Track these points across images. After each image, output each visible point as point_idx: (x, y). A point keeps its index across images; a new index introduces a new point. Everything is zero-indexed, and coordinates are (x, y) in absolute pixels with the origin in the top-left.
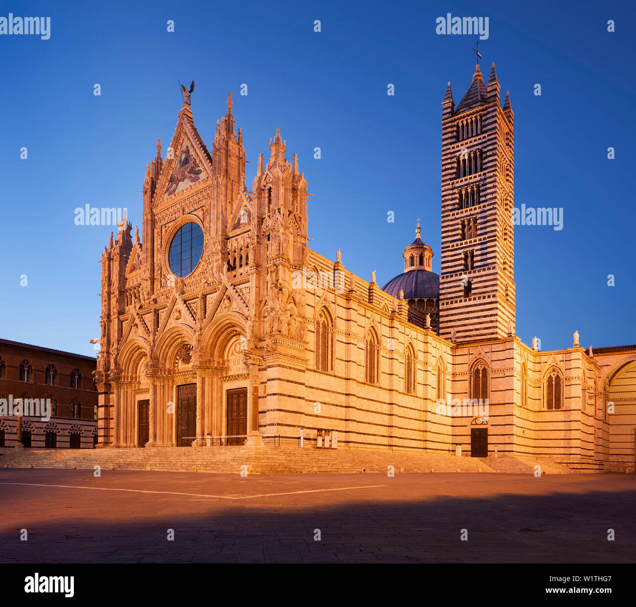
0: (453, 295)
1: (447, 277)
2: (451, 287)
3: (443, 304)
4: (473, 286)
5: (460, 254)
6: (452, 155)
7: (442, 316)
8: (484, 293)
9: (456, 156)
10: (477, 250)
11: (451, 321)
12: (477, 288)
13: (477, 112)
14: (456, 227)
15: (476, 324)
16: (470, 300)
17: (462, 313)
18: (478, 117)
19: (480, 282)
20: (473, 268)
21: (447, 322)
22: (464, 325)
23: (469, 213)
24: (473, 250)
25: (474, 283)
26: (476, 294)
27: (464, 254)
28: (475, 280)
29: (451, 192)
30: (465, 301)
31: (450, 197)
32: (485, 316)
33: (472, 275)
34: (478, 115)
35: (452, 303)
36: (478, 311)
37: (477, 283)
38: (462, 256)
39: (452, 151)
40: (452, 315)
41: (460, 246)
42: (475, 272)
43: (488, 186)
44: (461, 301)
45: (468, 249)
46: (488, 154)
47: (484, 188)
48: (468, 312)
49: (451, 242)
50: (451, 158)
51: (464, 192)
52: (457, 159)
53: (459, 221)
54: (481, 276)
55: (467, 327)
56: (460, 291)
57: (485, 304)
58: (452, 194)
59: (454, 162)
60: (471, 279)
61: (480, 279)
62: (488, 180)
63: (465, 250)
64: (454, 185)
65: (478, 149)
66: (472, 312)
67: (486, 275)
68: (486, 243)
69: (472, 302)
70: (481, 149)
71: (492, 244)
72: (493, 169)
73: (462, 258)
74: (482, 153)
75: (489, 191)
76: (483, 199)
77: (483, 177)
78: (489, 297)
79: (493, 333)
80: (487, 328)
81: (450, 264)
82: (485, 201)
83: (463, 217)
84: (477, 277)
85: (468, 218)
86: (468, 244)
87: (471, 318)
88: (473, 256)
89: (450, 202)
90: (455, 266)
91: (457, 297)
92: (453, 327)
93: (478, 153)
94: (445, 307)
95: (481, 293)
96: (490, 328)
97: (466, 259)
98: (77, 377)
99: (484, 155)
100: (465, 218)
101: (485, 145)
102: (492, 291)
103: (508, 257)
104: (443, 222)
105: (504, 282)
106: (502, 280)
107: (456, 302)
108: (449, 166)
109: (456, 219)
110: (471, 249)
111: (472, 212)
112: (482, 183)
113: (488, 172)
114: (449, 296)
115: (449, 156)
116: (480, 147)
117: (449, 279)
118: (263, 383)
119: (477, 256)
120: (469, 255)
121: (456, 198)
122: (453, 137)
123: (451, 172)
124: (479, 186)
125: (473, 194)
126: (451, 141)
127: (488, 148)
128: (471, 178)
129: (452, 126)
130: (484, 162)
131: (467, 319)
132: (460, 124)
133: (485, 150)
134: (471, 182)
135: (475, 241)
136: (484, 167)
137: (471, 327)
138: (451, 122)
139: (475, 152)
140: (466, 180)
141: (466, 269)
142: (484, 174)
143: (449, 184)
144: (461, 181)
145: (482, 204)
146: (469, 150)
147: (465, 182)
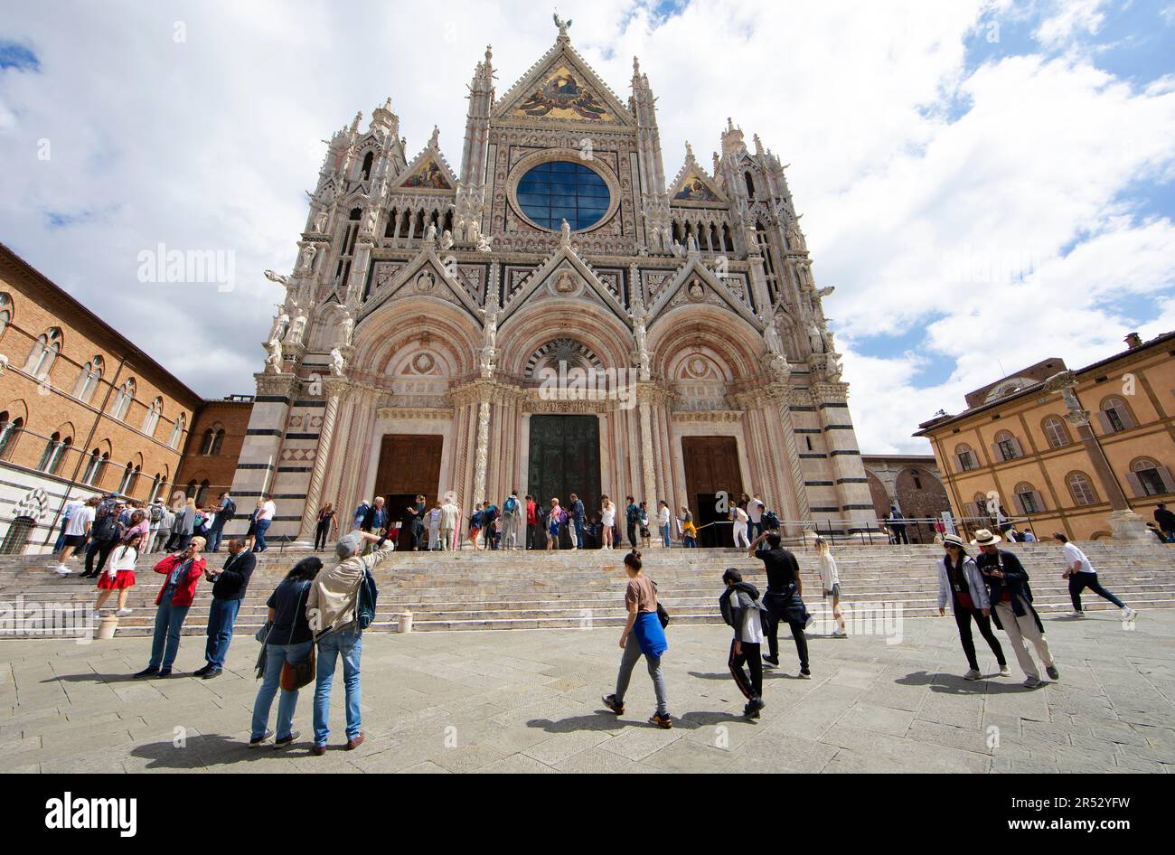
118: (802, 431)
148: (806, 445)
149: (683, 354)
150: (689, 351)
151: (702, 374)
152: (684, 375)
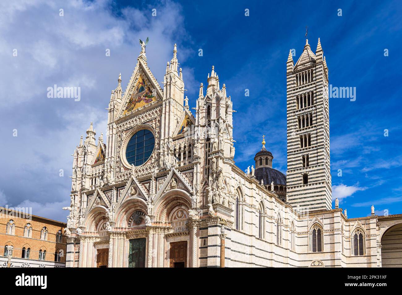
0: (296, 183)
1: (292, 171)
2: (294, 178)
4: (309, 177)
5: (300, 157)
6: (293, 95)
8: (316, 181)
9: (296, 96)
10: (311, 154)
11: (294, 199)
12: (311, 178)
13: (309, 68)
14: (297, 139)
15: (311, 201)
16: (307, 185)
17: (302, 195)
18: (310, 72)
20: (308, 165)
21: (292, 200)
22: (303, 202)
23: (305, 131)
24: (308, 154)
25: (309, 175)
26: (311, 182)
27: (302, 157)
28: (310, 173)
29: (293, 118)
30: (304, 186)
31: (293, 121)
32: (317, 196)
33: (308, 170)
34: (310, 70)
35: (295, 187)
36: (313, 193)
37: (311, 175)
38: (301, 158)
39: (293, 92)
40: (295, 195)
42: (310, 168)
43: (318, 114)
44: (301, 186)
45: (305, 154)
46: (317, 94)
47: (315, 115)
48: (306, 194)
49: (294, 149)
50: (293, 97)
51: (301, 118)
52: (296, 97)
53: (298, 136)
54: (314, 170)
55: (305, 203)
56: (300, 180)
57: (317, 188)
58: (294, 119)
59: (295, 99)
60: (307, 172)
61: (313, 173)
62: (318, 110)
63: (303, 154)
64: (295, 114)
65: (311, 91)
66: (308, 193)
67: (317, 170)
68: (317, 149)
69: (308, 187)
70: (312, 91)
71: (321, 150)
72: (321, 103)
73: (301, 159)
74: (313, 94)
75: (318, 117)
77: (314, 108)
78: (320, 184)
81: (293, 163)
83: (302, 133)
84: (311, 171)
85: (305, 134)
86: (305, 150)
87: (308, 197)
88: (308, 158)
89: (293, 124)
90: (297, 164)
91: (298, 184)
92: (296, 203)
93: (310, 94)
94: (290, 190)
95: (314, 181)
96: (321, 203)
97: (304, 160)
99: (315, 95)
100: (303, 134)
101: (315, 88)
102: (322, 180)
103: (328, 159)
104: (288, 137)
106: (327, 173)
107: (298, 186)
108: (292, 101)
109: (297, 134)
111: (307, 130)
112: (313, 112)
113: (318, 105)
114: (293, 183)
115: (292, 95)
116: (312, 90)
117: (293, 173)
119: (311, 158)
120: (306, 157)
121: (296, 122)
122: (294, 84)
123: (293, 105)
124: (311, 114)
125: (307, 119)
126: (293, 86)
127: (317, 90)
128: (306, 109)
129: (294, 77)
130: (315, 99)
131: (305, 198)
132: (298, 76)
133: (315, 92)
134: (306, 111)
135: (310, 148)
136: (315, 102)
137: (308, 203)
138: (293, 74)
139: (308, 93)
140: (303, 110)
141: (304, 166)
142: (315, 106)
143: (292, 113)
144: (300, 111)
145: (313, 125)
146: (304, 92)
147: (302, 112)
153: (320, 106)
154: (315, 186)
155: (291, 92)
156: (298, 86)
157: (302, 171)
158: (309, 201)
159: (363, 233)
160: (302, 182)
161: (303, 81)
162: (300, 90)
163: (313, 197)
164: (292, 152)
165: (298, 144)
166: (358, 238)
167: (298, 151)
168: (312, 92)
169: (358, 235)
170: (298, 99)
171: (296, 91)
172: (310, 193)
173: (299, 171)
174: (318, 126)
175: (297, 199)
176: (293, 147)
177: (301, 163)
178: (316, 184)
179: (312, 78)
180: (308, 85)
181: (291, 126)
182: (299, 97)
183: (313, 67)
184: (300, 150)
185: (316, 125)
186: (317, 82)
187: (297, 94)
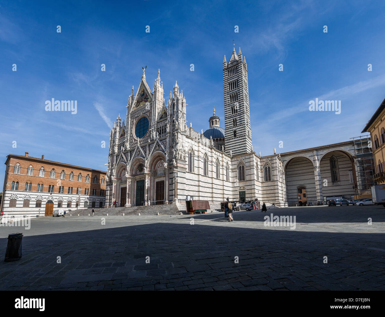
0: (230, 137)
1: (227, 129)
2: (229, 133)
3: (226, 140)
4: (237, 132)
5: (232, 120)
6: (227, 82)
7: (226, 145)
8: (241, 135)
10: (238, 118)
11: (229, 147)
12: (238, 133)
13: (235, 65)
14: (230, 109)
15: (239, 147)
16: (236, 138)
17: (233, 144)
18: (236, 67)
19: (239, 130)
20: (236, 125)
21: (228, 147)
22: (234, 148)
26: (238, 135)
28: (238, 130)
29: (227, 96)
30: (234, 138)
32: (242, 144)
33: (236, 128)
34: (235, 66)
35: (229, 140)
37: (238, 131)
38: (232, 121)
40: (230, 145)
41: (231, 117)
42: (237, 127)
43: (240, 93)
44: (233, 139)
45: (234, 118)
46: (240, 81)
48: (235, 143)
49: (228, 115)
50: (227, 83)
51: (232, 96)
53: (230, 107)
54: (240, 128)
56: (232, 135)
57: (241, 139)
58: (228, 97)
59: (228, 85)
60: (236, 130)
61: (239, 129)
62: (240, 91)
63: (233, 118)
64: (228, 93)
66: (237, 143)
67: (241, 128)
68: (241, 115)
69: (237, 139)
71: (243, 115)
72: (242, 86)
74: (237, 81)
75: (241, 95)
76: (239, 98)
77: (238, 90)
78: (243, 136)
79: (245, 151)
80: (243, 149)
81: (228, 124)
82: (240, 98)
83: (232, 105)
84: (238, 129)
85: (234, 105)
87: (237, 146)
88: (236, 121)
89: (227, 100)
90: (230, 125)
91: (231, 137)
92: (230, 149)
93: (236, 81)
94: (227, 142)
95: (240, 135)
97: (234, 122)
98: (96, 179)
99: (238, 81)
101: (238, 77)
102: (244, 134)
103: (248, 119)
104: (225, 108)
105: (248, 130)
106: (247, 129)
107: (231, 139)
108: (226, 86)
109: (230, 106)
110: (235, 117)
111: (235, 103)
112: (238, 92)
113: (240, 87)
114: (228, 137)
115: (226, 82)
116: (237, 78)
117: (228, 130)
118: (171, 178)
119: (238, 120)
120: (235, 120)
121: (229, 98)
122: (227, 75)
123: (227, 88)
124: (237, 93)
125: (235, 96)
126: (226, 77)
127: (240, 79)
128: (234, 90)
129: (226, 71)
130: (238, 84)
131: (235, 146)
132: (229, 70)
133: (238, 79)
134: (234, 91)
135: (237, 114)
136: (238, 86)
137: (237, 149)
138: (226, 70)
139: (235, 80)
140: (232, 91)
141: (234, 126)
142: (239, 88)
143: (226, 93)
144: (231, 91)
145: (238, 100)
146: (233, 80)
147: (232, 92)
148: (171, 181)
149: (158, 163)
150: (159, 161)
151: (161, 167)
152: (159, 167)
153: (241, 88)
154: (241, 138)
155: (226, 81)
156: (229, 77)
157: (233, 129)
158: (237, 148)
159: (270, 167)
160: (233, 136)
161: (232, 73)
162: (231, 79)
163: (239, 145)
164: (227, 117)
165: (230, 112)
166: (268, 170)
167: (230, 116)
168: (237, 79)
169: (267, 167)
170: (229, 84)
171: (228, 80)
172: (238, 143)
173: (231, 129)
174: (241, 100)
175: (231, 147)
176: (228, 114)
177: (232, 124)
178: (241, 137)
179: (237, 71)
180: (235, 76)
181: (226, 101)
182: (230, 83)
183: (237, 65)
184: (232, 116)
185: (240, 100)
186: (239, 74)
187: (229, 81)
